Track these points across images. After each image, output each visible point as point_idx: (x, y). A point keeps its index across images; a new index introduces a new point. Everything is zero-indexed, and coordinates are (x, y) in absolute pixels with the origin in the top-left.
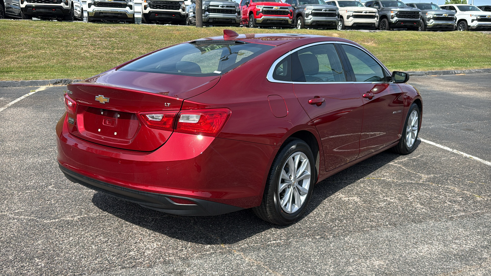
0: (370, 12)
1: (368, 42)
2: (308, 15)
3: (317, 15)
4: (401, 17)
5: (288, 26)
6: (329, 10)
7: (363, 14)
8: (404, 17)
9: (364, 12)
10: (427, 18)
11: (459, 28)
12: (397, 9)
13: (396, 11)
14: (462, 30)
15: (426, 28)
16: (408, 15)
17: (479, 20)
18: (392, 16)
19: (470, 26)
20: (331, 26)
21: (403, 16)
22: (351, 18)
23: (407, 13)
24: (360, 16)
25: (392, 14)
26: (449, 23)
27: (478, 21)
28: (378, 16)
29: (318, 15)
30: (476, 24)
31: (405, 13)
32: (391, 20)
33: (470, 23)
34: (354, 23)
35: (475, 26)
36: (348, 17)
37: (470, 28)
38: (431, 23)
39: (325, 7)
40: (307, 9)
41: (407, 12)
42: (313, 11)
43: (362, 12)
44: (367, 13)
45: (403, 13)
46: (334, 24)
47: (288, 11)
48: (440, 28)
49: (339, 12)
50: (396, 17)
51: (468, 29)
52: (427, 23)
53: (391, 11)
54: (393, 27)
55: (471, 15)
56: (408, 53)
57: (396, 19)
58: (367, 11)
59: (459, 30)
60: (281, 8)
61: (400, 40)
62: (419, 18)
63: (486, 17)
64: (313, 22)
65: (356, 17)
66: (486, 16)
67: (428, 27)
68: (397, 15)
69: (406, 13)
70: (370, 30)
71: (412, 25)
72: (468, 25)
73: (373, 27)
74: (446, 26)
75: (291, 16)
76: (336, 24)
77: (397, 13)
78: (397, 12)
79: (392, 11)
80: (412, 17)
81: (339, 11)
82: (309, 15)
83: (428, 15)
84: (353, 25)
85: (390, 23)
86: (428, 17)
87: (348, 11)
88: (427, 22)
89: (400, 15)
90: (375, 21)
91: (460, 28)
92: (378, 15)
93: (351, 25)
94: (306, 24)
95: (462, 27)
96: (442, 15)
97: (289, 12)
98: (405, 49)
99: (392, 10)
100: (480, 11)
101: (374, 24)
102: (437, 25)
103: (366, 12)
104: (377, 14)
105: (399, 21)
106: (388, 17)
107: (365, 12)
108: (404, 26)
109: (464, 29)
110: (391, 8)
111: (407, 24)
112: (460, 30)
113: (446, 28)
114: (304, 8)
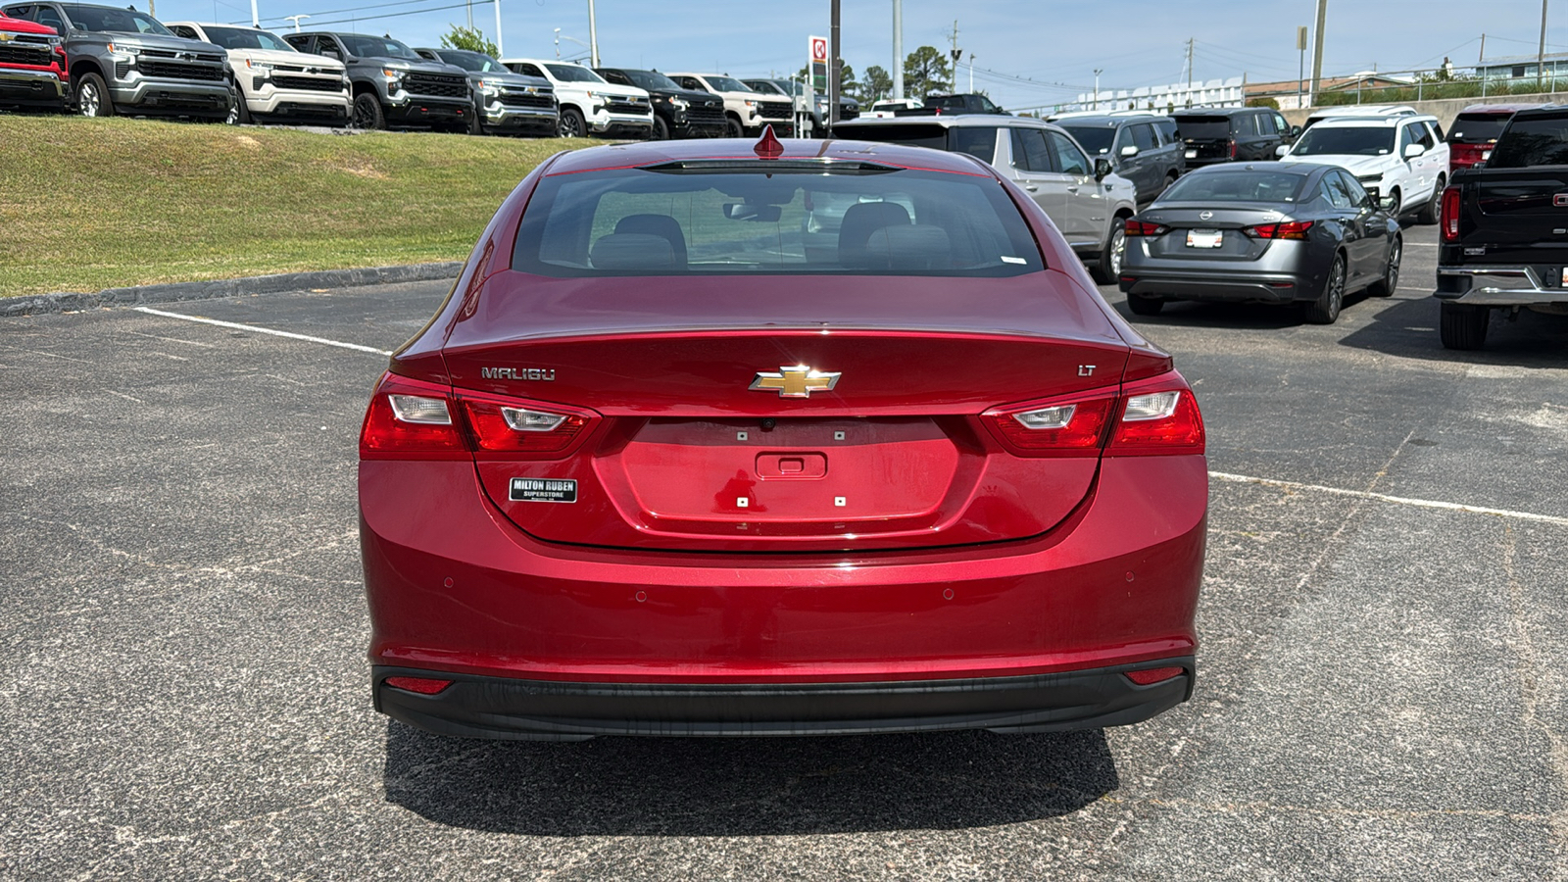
0: (324, 71)
1: (354, 165)
2: (123, 69)
3: (157, 69)
4: (417, 90)
5: (55, 104)
6: (200, 57)
7: (304, 74)
8: (426, 91)
9: (308, 71)
10: (482, 95)
11: (563, 129)
12: (401, 63)
13: (399, 70)
14: (570, 135)
15: (485, 128)
16: (439, 86)
17: (610, 108)
18: (391, 84)
19: (590, 125)
20: (208, 110)
21: (425, 88)
22: (268, 88)
23: (434, 80)
24: (297, 81)
25: (390, 79)
26: (538, 113)
27: (610, 112)
28: (349, 84)
29: (162, 70)
30: (604, 118)
31: (428, 77)
32: (389, 97)
33: (590, 117)
34: (282, 104)
35: (605, 123)
36: (258, 83)
37: (593, 130)
38: (497, 111)
39: (184, 47)
40: (118, 49)
41: (433, 75)
42: (143, 57)
43: (300, 69)
44: (318, 71)
45: (423, 79)
46: (221, 104)
47: (50, 51)
48: (522, 126)
49: (229, 64)
50: (403, 88)
51: (588, 133)
52: (486, 112)
53: (384, 69)
54: (397, 119)
55: (590, 94)
56: (485, 200)
57: (402, 95)
58: (318, 68)
59: (563, 136)
60: (18, 38)
61: (447, 163)
62: (466, 94)
63: (627, 101)
64: (149, 93)
65: (281, 82)
66: (624, 98)
67: (489, 123)
68: (405, 85)
69: (431, 78)
70: (335, 129)
71: (454, 115)
72: (588, 120)
73: (341, 118)
74: (537, 123)
75: (64, 70)
76: (226, 105)
77: (404, 78)
78: (402, 74)
79: (389, 69)
80: (448, 92)
81: (228, 60)
82: (130, 68)
83: (485, 87)
84: (276, 109)
85: (386, 108)
86: (485, 93)
87: (254, 64)
88: (485, 108)
89: (413, 82)
90: (343, 97)
91: (566, 128)
92: (349, 81)
93: (271, 110)
94: (121, 99)
95: (569, 127)
96: (522, 89)
97: (54, 53)
98: (472, 188)
99: (388, 65)
100: (600, 81)
101: (343, 107)
102: (515, 118)
103: (314, 71)
104: (346, 79)
105: (413, 102)
106: (379, 87)
107: (310, 68)
108: (431, 117)
109: (576, 132)
110: (385, 62)
111: (438, 112)
112: (566, 134)
113: (538, 127)
114: (105, 44)
